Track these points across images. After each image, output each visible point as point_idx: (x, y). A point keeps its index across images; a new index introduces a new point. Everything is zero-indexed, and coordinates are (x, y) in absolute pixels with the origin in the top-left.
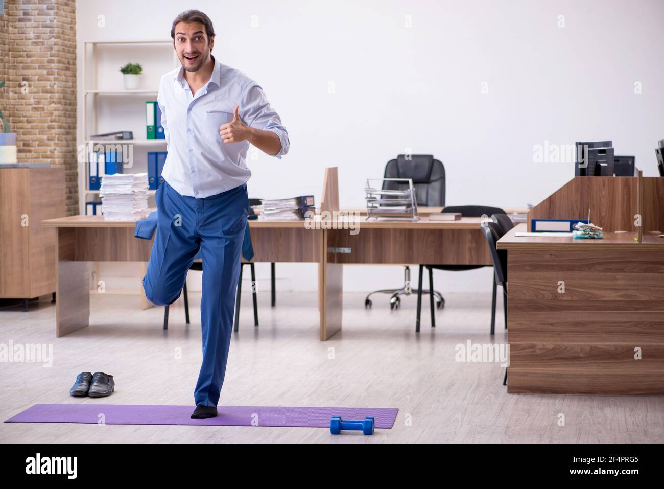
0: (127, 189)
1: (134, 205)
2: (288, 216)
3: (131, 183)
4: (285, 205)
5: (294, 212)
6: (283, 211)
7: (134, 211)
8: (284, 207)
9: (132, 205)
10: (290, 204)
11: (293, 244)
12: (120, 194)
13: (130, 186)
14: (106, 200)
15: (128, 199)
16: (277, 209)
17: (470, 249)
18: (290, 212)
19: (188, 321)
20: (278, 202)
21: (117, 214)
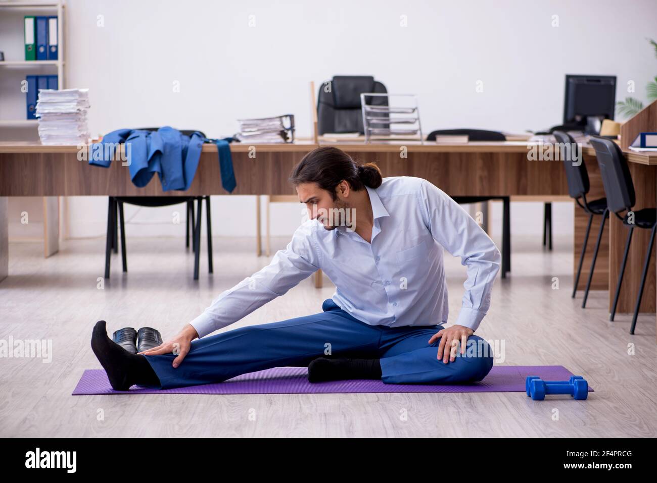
0: (71, 107)
1: (79, 126)
2: (271, 139)
3: (77, 100)
4: (268, 125)
5: (279, 134)
6: (266, 132)
7: (79, 134)
8: (267, 128)
9: (77, 126)
10: (273, 125)
11: (270, 174)
12: (62, 114)
13: (75, 104)
14: (44, 120)
15: (73, 119)
16: (258, 130)
17: (481, 178)
18: (274, 134)
19: (125, 268)
20: (259, 122)
21: (58, 137)
